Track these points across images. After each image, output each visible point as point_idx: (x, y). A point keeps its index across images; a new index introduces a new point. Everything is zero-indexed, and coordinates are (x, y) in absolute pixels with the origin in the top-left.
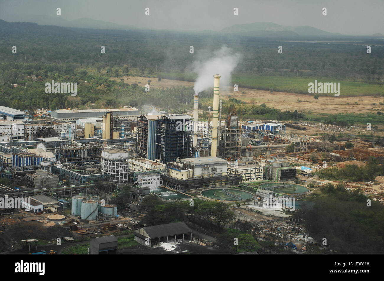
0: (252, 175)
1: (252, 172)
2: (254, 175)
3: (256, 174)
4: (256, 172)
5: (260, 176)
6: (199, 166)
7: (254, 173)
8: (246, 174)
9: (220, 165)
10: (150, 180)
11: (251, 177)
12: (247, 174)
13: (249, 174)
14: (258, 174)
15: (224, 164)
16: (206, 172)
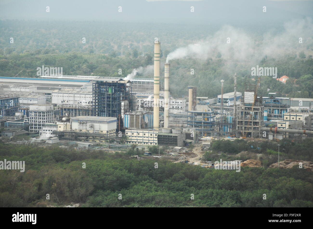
0: (144, 139)
1: (144, 136)
2: (147, 139)
3: (150, 139)
4: (150, 136)
5: (155, 142)
6: (76, 121)
7: (147, 137)
8: (137, 136)
9: (99, 123)
10: (50, 131)
11: (144, 141)
12: (139, 137)
13: (141, 137)
14: (152, 139)
15: (104, 122)
16: (84, 127)
